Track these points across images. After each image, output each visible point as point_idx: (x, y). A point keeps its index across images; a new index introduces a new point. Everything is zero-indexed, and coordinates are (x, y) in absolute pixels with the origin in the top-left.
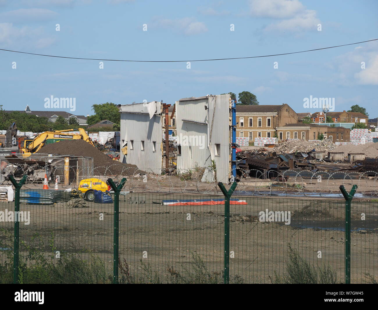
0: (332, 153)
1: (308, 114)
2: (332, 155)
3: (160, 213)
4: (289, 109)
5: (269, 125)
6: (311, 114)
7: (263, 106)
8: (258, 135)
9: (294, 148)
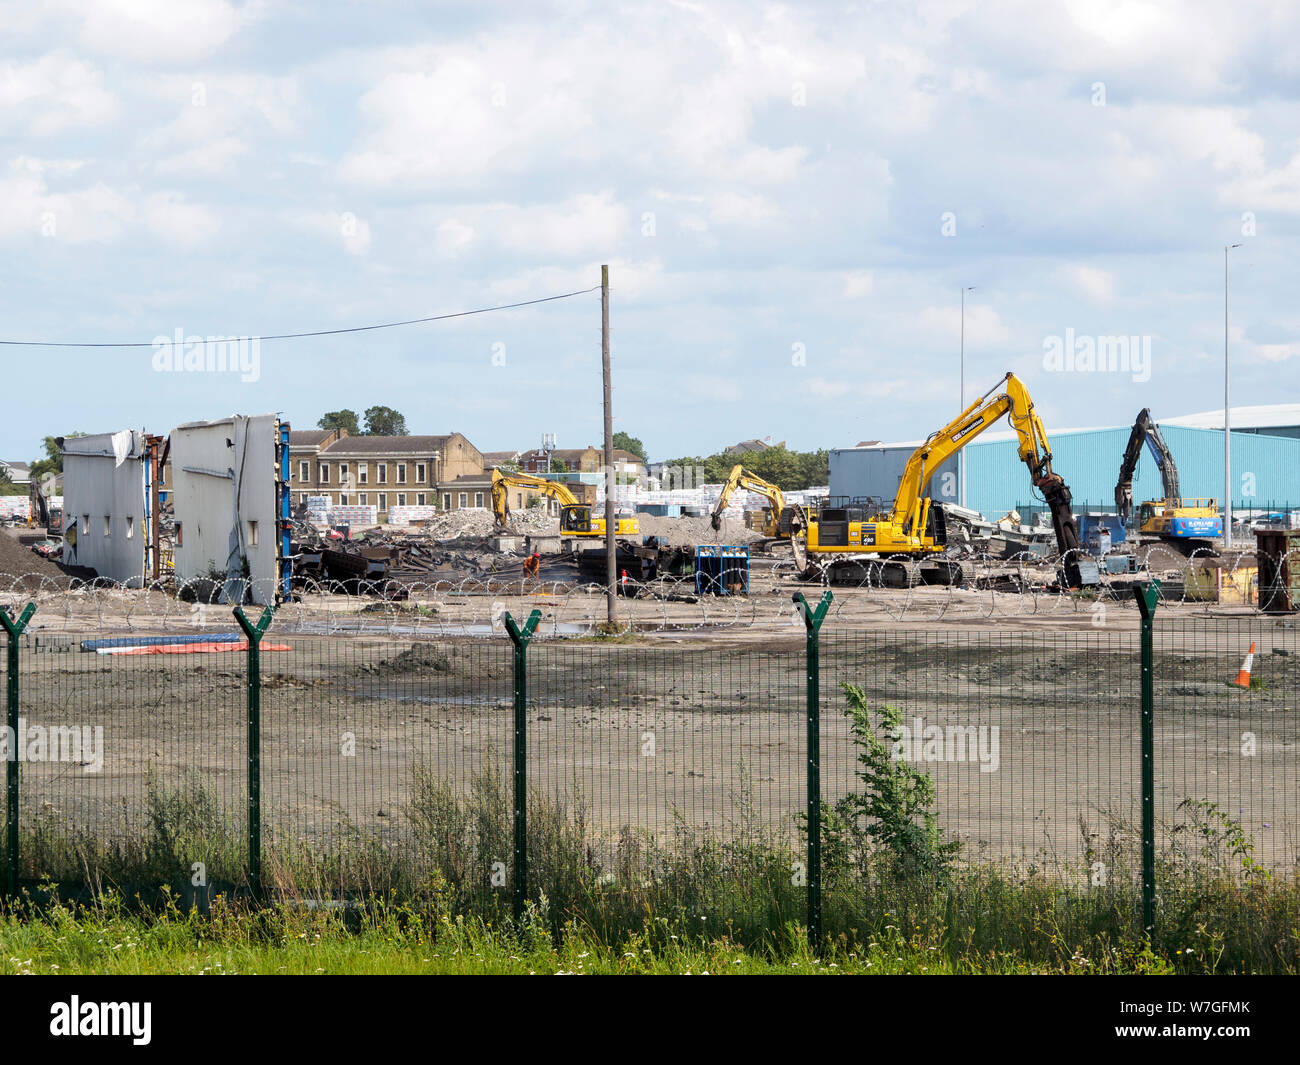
0: (535, 538)
1: (512, 454)
2: (534, 542)
3: (89, 672)
4: (464, 444)
5: (422, 478)
6: (520, 455)
7: (417, 438)
8: (398, 501)
9: (463, 527)
